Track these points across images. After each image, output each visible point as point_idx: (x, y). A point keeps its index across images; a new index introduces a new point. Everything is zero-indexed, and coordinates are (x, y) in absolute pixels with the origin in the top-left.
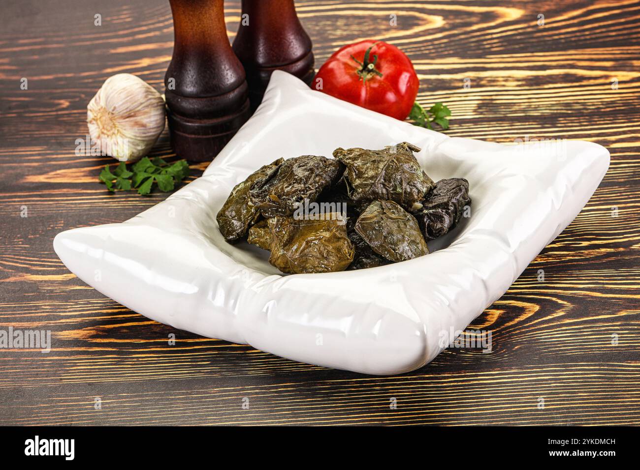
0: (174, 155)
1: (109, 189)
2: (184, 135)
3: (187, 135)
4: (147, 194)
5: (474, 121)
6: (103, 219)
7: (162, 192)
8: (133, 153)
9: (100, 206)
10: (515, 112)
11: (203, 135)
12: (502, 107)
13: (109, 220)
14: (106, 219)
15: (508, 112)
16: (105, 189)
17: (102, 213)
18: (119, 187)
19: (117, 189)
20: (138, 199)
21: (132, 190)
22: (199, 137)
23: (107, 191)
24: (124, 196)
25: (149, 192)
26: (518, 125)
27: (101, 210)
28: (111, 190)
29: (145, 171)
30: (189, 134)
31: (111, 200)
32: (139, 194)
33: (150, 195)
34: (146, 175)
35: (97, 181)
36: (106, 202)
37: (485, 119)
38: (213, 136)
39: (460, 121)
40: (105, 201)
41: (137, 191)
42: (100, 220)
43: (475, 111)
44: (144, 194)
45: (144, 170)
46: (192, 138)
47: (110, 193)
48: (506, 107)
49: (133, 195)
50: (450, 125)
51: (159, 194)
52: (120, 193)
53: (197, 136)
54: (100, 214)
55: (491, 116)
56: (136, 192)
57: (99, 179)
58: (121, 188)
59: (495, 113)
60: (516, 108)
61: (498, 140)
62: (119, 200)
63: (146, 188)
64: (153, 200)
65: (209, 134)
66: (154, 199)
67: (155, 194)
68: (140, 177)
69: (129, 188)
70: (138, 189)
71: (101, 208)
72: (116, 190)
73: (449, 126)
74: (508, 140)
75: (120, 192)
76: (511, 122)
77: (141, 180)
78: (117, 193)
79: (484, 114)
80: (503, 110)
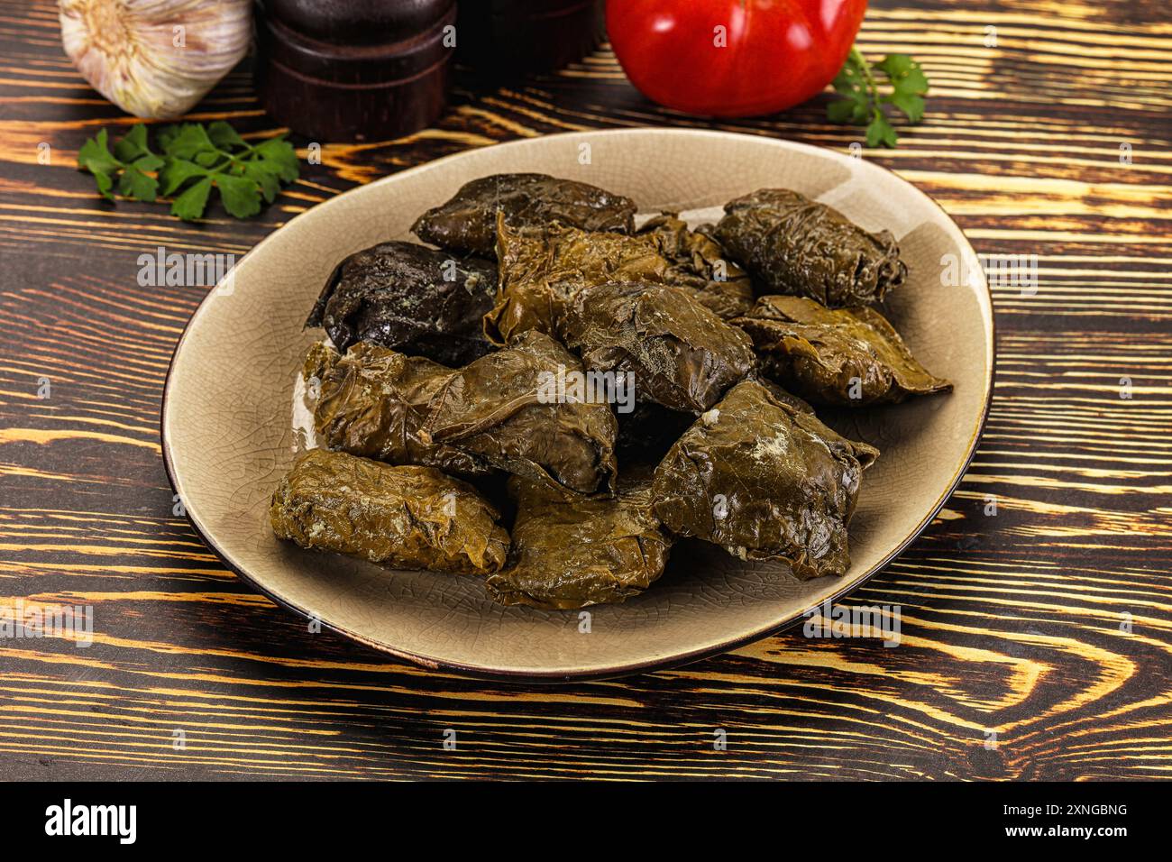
0: (262, 112)
1: (100, 193)
2: (294, 74)
3: (300, 77)
4: (194, 218)
5: (985, 109)
6: (86, 277)
7: (230, 216)
8: (165, 103)
9: (79, 239)
10: (1082, 93)
11: (340, 81)
12: (1051, 76)
13: (99, 281)
14: (93, 279)
15: (1065, 93)
16: (92, 193)
17: (84, 259)
18: (128, 192)
19: (122, 195)
20: (171, 230)
21: (158, 200)
22: (330, 84)
23: (96, 196)
24: (139, 216)
25: (199, 213)
26: (1088, 132)
27: (81, 250)
28: (108, 195)
29: (193, 160)
30: (305, 74)
31: (106, 225)
32: (176, 215)
33: (201, 221)
34: (195, 170)
35: (73, 163)
36: (93, 229)
37: (1011, 106)
38: (363, 87)
39: (951, 103)
40: (91, 224)
41: (170, 205)
42: (79, 279)
43: (986, 78)
44: (186, 218)
45: (190, 157)
46: (311, 86)
47: (105, 204)
48: (1059, 77)
49: (159, 217)
50: (927, 111)
51: (222, 222)
52: (128, 206)
53: (324, 83)
54: (78, 260)
55: (1023, 98)
56: (167, 208)
57: (78, 161)
58: (131, 195)
59: (1035, 89)
60: (1083, 82)
61: (1040, 171)
62: (125, 226)
63: (192, 203)
64: (209, 239)
65: (355, 83)
66: (212, 234)
67: (213, 222)
68: (180, 172)
69: (152, 196)
70: (172, 201)
71: (80, 244)
72: (118, 198)
73: (926, 115)
74: (1065, 173)
75: (129, 204)
76: (1071, 122)
77: (183, 180)
78: (120, 206)
79: (1008, 92)
80: (1052, 82)
